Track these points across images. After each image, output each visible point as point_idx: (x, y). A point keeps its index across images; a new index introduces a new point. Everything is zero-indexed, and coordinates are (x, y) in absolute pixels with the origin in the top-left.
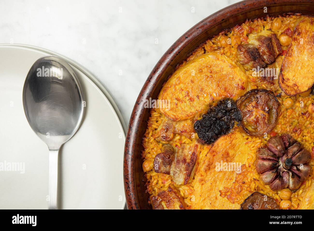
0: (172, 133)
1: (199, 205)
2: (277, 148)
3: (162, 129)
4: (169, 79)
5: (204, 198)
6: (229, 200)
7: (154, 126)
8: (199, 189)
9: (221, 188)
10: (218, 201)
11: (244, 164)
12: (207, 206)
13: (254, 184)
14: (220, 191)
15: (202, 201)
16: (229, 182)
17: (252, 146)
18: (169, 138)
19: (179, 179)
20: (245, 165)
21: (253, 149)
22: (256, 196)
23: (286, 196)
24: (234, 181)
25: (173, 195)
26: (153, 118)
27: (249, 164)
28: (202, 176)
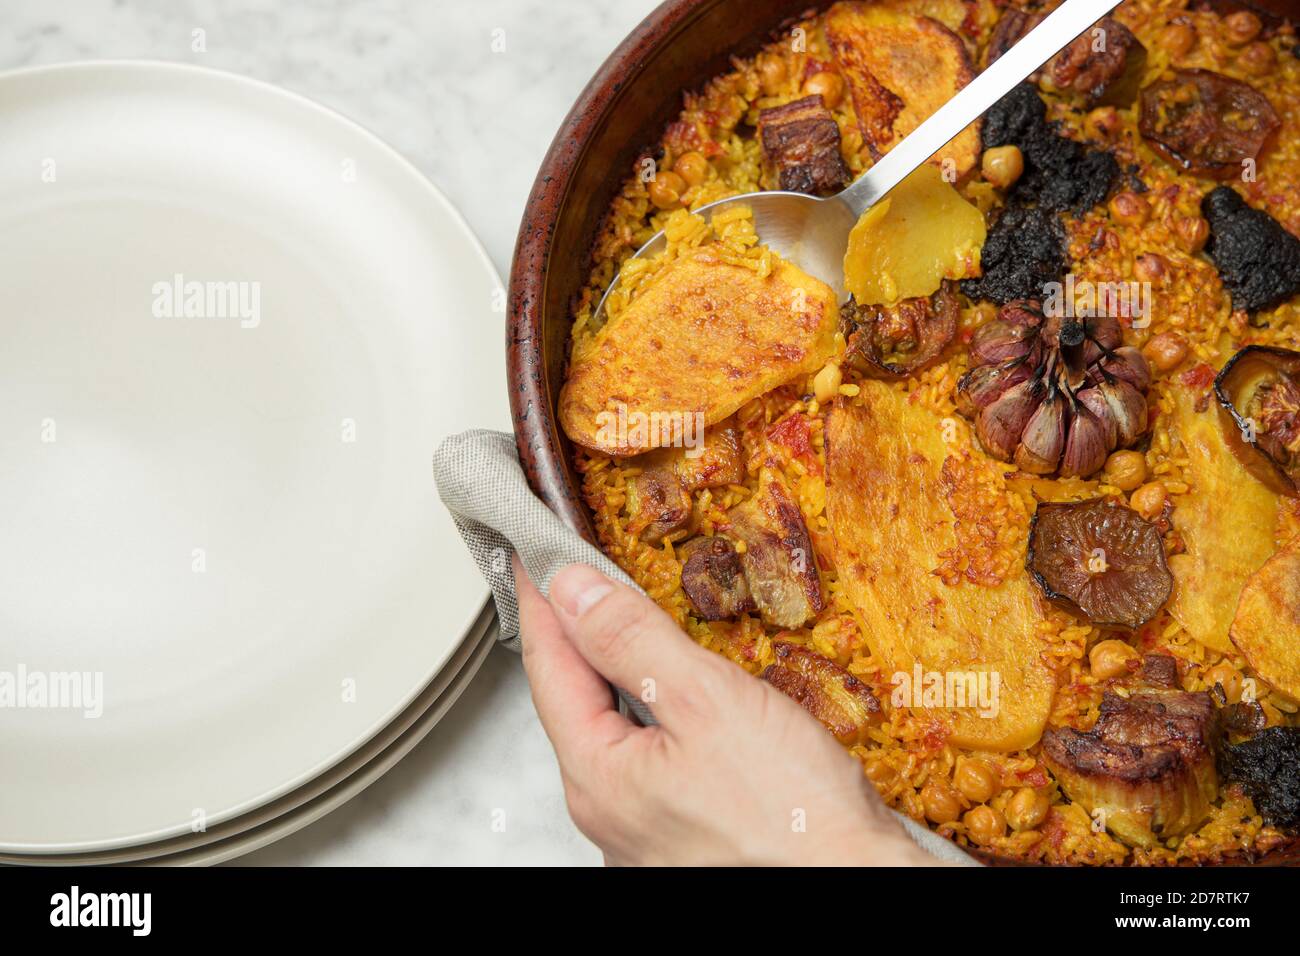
0: (682, 493)
1: (904, 649)
2: (1014, 337)
3: (646, 500)
4: (570, 354)
5: (904, 621)
6: (978, 584)
7: (612, 501)
8: (872, 599)
9: (933, 564)
10: (949, 609)
11: (946, 457)
12: (928, 640)
13: (1017, 497)
14: (937, 573)
15: (905, 631)
16: (941, 537)
17: (933, 399)
18: (681, 512)
19: (791, 603)
20: (951, 457)
21: (939, 405)
22: (1048, 522)
23: (1131, 468)
24: (953, 520)
25: (804, 663)
26: (593, 478)
27: (961, 451)
28: (852, 555)
